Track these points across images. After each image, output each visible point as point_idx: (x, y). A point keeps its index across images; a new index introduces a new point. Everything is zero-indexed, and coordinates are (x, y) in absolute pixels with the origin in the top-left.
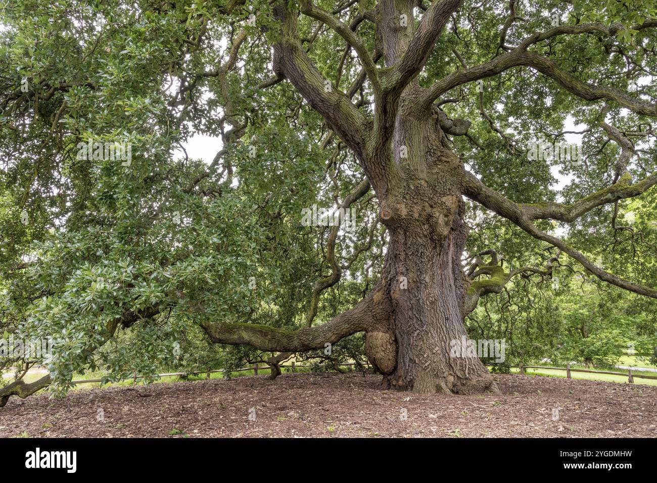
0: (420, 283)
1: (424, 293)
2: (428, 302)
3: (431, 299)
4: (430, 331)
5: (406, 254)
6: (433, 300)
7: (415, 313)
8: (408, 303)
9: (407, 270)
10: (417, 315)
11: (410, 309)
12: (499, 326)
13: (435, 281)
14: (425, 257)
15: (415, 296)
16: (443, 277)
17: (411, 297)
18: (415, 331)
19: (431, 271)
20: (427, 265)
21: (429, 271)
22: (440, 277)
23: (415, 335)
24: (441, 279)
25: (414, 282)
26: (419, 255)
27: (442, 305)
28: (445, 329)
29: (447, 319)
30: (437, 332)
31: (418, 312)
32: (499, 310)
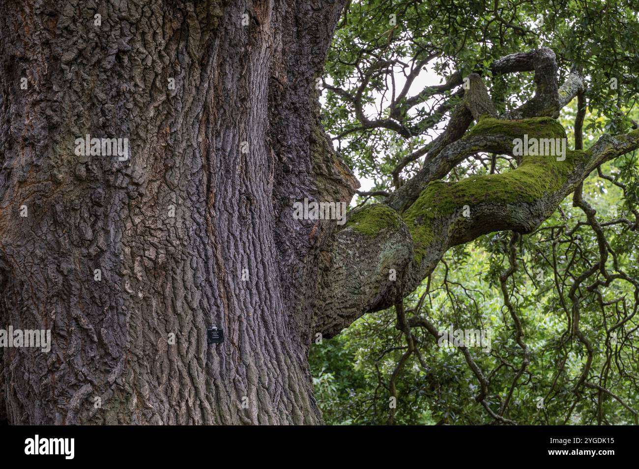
0: (108, 185)
1: (120, 227)
2: (137, 268)
3: (151, 253)
4: (136, 386)
5: (55, 59)
6: (162, 258)
7: (76, 312)
8: (51, 270)
9: (52, 127)
10: (84, 321)
11: (58, 295)
12: (560, 367)
13: (175, 178)
14: (137, 72)
15: (82, 242)
16: (215, 160)
17: (65, 243)
18: (76, 387)
19: (160, 134)
20: (143, 109)
21: (152, 135)
22: (200, 161)
23: (75, 402)
24: (206, 167)
25: (78, 178)
26: (109, 63)
27: (201, 277)
28: (201, 380)
29: (216, 338)
30: (168, 391)
31: (94, 310)
32: (562, 302)
